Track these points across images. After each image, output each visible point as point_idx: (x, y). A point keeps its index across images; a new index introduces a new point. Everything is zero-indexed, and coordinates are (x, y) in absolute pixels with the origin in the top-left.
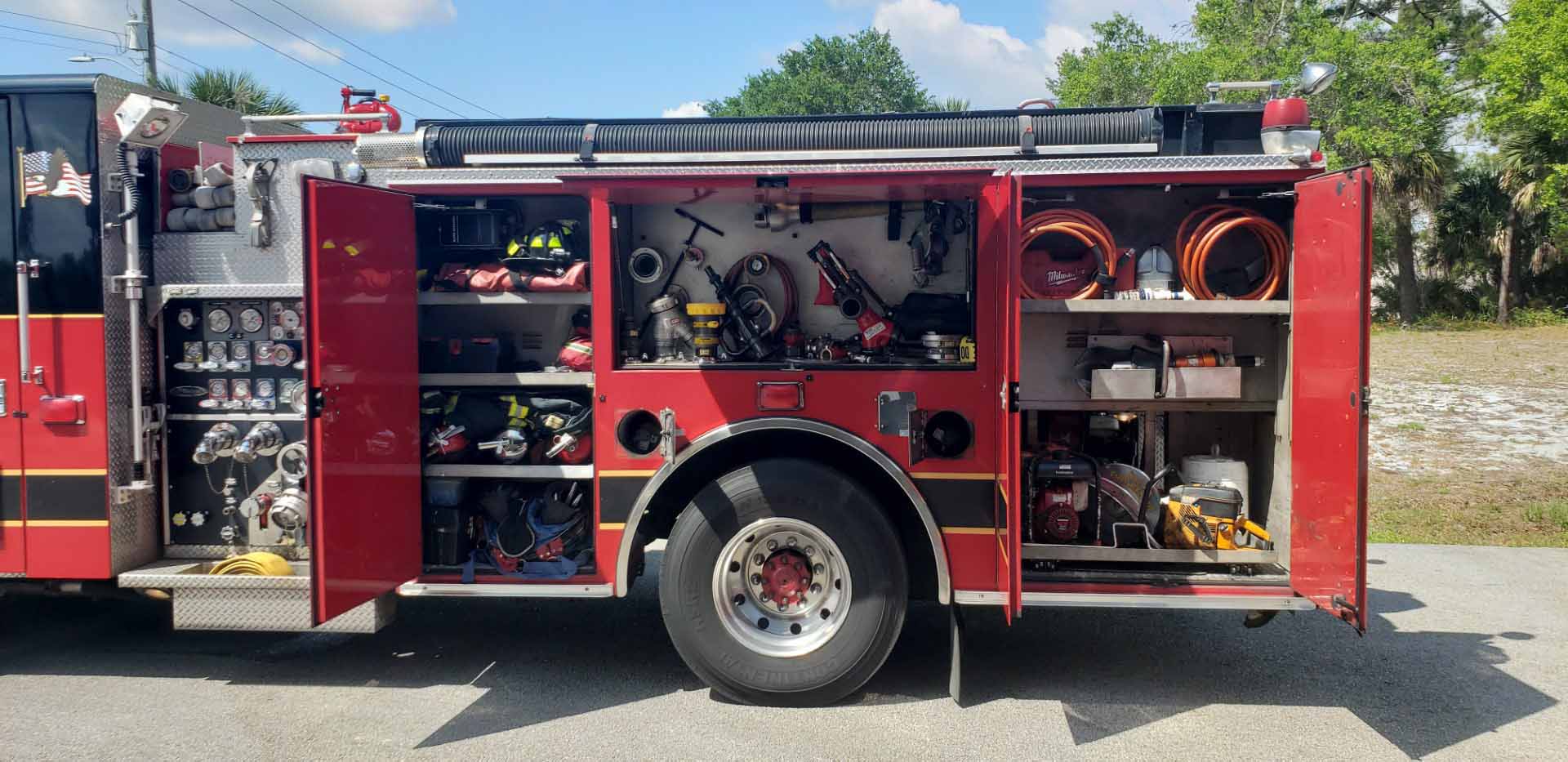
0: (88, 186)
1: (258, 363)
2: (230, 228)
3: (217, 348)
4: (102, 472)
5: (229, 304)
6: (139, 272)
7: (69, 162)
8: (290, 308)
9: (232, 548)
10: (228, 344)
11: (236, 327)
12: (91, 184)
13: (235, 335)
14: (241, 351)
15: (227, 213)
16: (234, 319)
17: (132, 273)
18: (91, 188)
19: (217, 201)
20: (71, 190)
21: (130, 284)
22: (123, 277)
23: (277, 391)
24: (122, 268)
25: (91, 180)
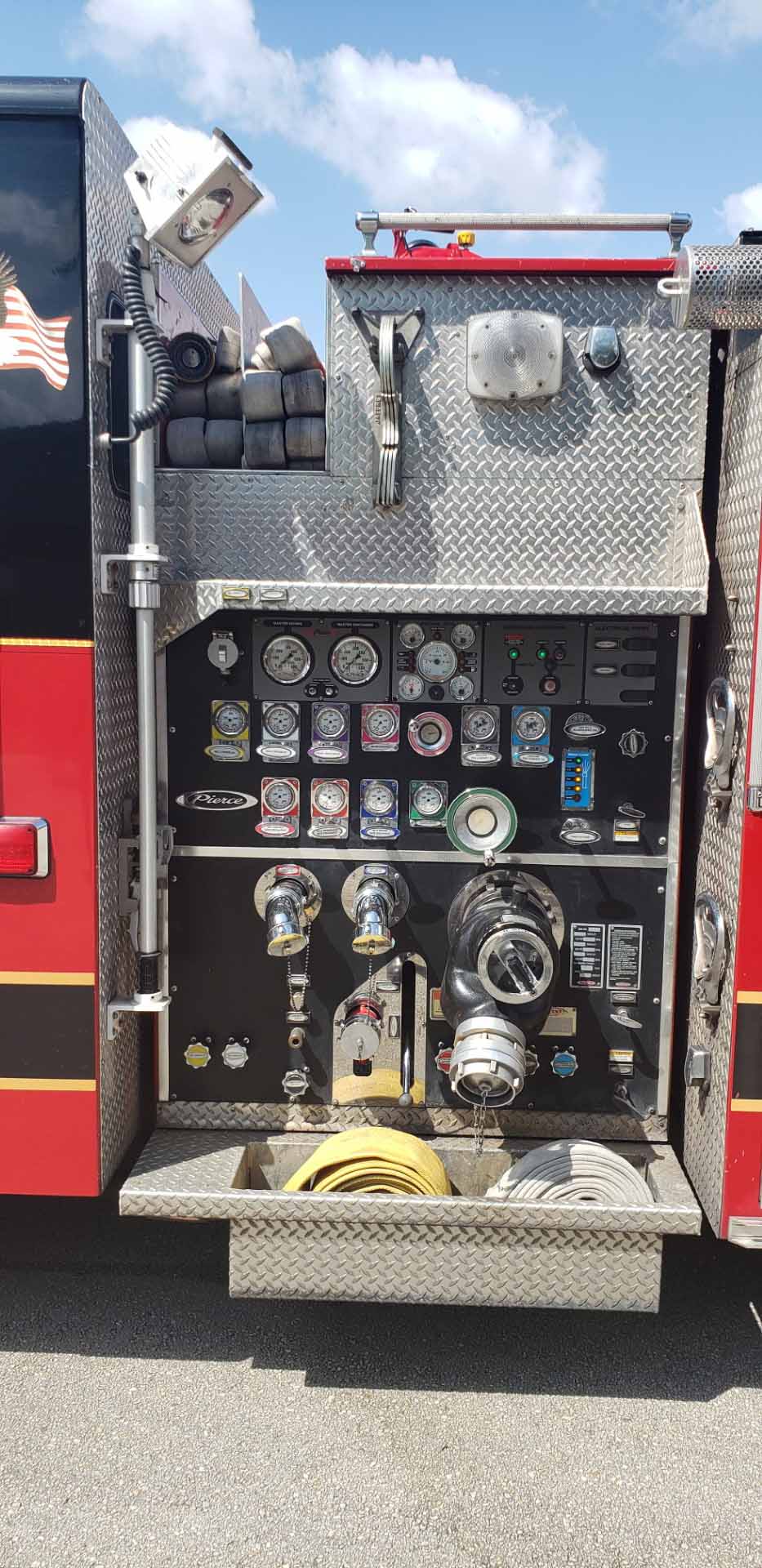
0: (62, 345)
1: (368, 747)
2: (317, 463)
3: (281, 717)
4: (86, 979)
5: (307, 624)
6: (156, 548)
7: (19, 286)
8: (438, 637)
9: (295, 1110)
10: (306, 708)
11: (322, 673)
12: (67, 340)
13: (321, 689)
14: (332, 721)
15: (311, 427)
16: (322, 656)
17: (143, 551)
18: (68, 350)
19: (291, 400)
20: (23, 353)
21: (139, 574)
22: (129, 557)
23: (404, 802)
24: (125, 538)
25: (67, 330)
